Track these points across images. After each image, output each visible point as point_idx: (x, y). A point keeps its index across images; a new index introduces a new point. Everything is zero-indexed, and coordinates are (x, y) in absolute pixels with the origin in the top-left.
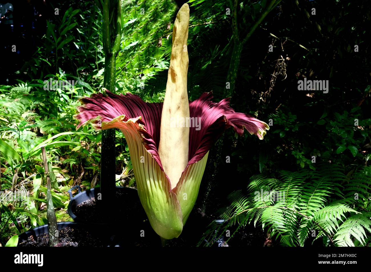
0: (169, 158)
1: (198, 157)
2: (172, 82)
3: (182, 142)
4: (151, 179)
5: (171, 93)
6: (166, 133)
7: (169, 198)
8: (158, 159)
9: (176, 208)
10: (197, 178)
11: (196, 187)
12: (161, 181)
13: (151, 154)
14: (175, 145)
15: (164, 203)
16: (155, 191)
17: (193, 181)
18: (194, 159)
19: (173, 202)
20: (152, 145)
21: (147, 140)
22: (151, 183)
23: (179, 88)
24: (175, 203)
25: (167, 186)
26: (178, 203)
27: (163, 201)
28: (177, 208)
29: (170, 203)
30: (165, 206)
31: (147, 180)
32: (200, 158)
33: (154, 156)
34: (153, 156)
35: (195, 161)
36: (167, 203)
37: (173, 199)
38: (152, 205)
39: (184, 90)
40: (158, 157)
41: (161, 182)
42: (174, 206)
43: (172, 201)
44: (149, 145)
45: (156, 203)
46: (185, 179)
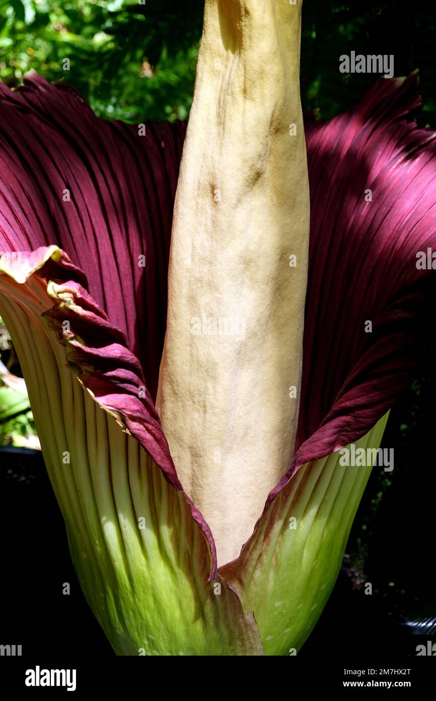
0: (209, 411)
1: (348, 424)
2: (227, 49)
3: (270, 337)
4: (121, 516)
5: (222, 106)
6: (192, 299)
7: (209, 601)
8: (153, 435)
9: (238, 643)
10: (340, 506)
11: (331, 544)
12: (169, 525)
13: (115, 415)
14: (239, 353)
15: (185, 622)
16: (144, 569)
17: (318, 522)
18: (326, 433)
19: (226, 616)
20: (121, 373)
21: (97, 356)
22: (125, 537)
23: (262, 78)
24: (236, 622)
25: (196, 550)
26: (246, 624)
27: (177, 614)
28: (242, 641)
29: (211, 623)
30: (187, 632)
31: (104, 519)
32: (355, 430)
33: (134, 425)
34: (126, 426)
35: (332, 444)
36: (196, 619)
37: (226, 608)
38: (131, 621)
39: (286, 89)
40: (150, 427)
41: (172, 530)
42: (231, 632)
43: (221, 614)
44: (110, 374)
45: (149, 618)
46: (280, 518)
